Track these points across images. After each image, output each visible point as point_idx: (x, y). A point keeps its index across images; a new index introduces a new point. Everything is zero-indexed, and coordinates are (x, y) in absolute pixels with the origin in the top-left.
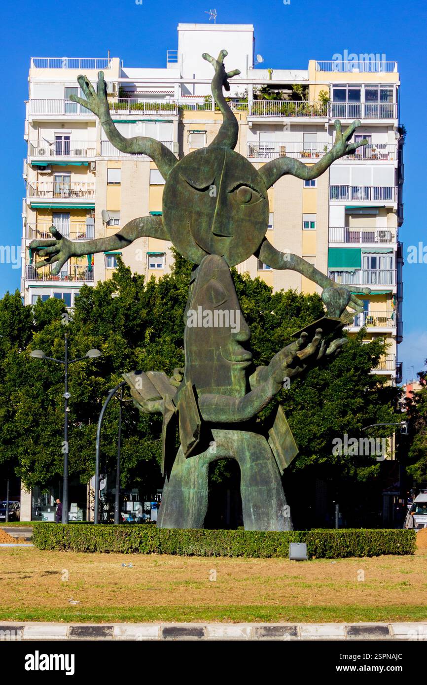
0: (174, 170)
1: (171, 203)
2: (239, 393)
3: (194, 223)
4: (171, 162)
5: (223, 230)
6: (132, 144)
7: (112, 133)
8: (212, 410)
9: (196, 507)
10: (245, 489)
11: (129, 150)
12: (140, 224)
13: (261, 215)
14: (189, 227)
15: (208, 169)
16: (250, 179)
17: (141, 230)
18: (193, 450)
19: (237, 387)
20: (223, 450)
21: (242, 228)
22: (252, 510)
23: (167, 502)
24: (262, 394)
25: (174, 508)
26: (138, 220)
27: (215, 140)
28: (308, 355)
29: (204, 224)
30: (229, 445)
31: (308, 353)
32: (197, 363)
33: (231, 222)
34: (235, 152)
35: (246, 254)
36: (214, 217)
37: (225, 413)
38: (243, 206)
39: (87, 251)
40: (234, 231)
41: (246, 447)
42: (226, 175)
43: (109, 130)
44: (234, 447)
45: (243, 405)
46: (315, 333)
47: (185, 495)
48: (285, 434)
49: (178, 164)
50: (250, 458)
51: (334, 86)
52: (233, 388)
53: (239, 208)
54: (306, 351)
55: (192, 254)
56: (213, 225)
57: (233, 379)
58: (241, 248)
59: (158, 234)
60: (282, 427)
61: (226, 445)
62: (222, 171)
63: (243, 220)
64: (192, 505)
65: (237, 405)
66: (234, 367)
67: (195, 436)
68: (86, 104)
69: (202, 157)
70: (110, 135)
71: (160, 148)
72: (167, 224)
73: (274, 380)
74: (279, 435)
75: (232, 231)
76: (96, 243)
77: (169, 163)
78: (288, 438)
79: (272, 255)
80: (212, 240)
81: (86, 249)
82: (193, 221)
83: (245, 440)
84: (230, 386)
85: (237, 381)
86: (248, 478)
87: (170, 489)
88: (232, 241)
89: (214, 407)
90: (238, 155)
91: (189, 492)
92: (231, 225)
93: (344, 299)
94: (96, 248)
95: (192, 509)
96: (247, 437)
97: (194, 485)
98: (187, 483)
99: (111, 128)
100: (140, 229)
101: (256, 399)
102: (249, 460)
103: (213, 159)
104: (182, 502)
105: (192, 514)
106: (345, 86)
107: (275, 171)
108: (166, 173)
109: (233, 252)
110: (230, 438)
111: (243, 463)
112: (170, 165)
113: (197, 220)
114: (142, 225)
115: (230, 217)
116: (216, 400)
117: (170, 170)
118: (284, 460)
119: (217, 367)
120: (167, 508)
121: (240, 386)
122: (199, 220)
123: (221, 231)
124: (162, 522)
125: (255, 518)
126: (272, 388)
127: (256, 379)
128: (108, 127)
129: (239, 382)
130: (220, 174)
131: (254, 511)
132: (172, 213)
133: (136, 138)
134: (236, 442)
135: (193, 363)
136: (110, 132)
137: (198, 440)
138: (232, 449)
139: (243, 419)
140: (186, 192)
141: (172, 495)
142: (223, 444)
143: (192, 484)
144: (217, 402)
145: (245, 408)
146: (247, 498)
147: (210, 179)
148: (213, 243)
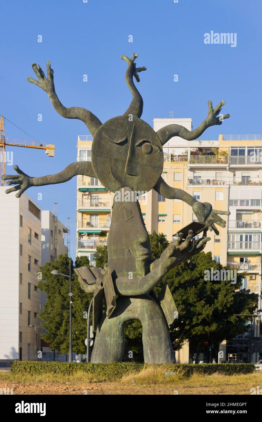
0: (99, 130)
1: (97, 152)
2: (141, 276)
3: (113, 166)
4: (97, 125)
5: (132, 172)
6: (70, 111)
7: (56, 103)
8: (123, 287)
9: (115, 350)
10: (145, 338)
11: (68, 116)
12: (76, 166)
13: (158, 162)
14: (110, 169)
15: (122, 130)
16: (151, 138)
17: (78, 170)
18: (112, 314)
19: (140, 272)
20: (131, 313)
21: (145, 170)
22: (149, 351)
23: (97, 347)
24: (154, 275)
25: (101, 351)
26: (75, 163)
27: (127, 111)
28: (183, 248)
29: (120, 167)
30: (135, 310)
31: (184, 247)
32: (114, 258)
33: (139, 166)
34: (141, 119)
35: (148, 188)
36: (127, 163)
37: (131, 288)
38: (146, 156)
39: (40, 183)
40: (140, 172)
41: (145, 311)
42: (134, 135)
43: (54, 102)
44: (138, 311)
45: (142, 283)
46: (188, 233)
47: (108, 342)
48: (170, 302)
49: (102, 127)
50: (148, 318)
51: (231, 147)
52: (137, 273)
53: (143, 157)
54: (182, 245)
55: (112, 187)
56: (126, 168)
57: (137, 267)
58: (145, 184)
59: (89, 173)
60: (168, 298)
61: (133, 310)
62: (131, 131)
63: (146, 165)
64: (112, 349)
65: (138, 283)
66: (137, 259)
67: (113, 304)
68: (38, 83)
69: (118, 122)
70: (55, 105)
71: (90, 115)
72: (95, 167)
73: (162, 266)
74: (167, 303)
75: (139, 173)
76: (47, 178)
77: (96, 126)
78: (172, 304)
79: (165, 189)
80: (125, 178)
81: (39, 182)
82: (112, 164)
83: (144, 307)
84: (135, 272)
85: (139, 268)
86: (147, 331)
87: (98, 338)
88: (139, 178)
89: (124, 285)
90: (143, 121)
91: (111, 340)
92: (138, 168)
93: (208, 210)
94: (47, 181)
95: (113, 352)
96: (146, 305)
97: (114, 336)
98: (109, 335)
99: (55, 100)
100: (76, 169)
101: (151, 279)
102: (147, 319)
103: (126, 123)
104: (106, 346)
105: (113, 354)
106: (237, 147)
107: (168, 133)
108: (94, 132)
109: (139, 186)
110: (135, 306)
111: (144, 321)
112: (96, 127)
113: (115, 164)
114: (77, 167)
115: (137, 163)
116: (126, 280)
117: (96, 131)
118: (170, 319)
119: (127, 259)
120: (97, 350)
121: (142, 272)
122: (116, 164)
123: (131, 172)
124: (94, 359)
125: (151, 356)
126: (161, 271)
127: (152, 267)
128: (54, 99)
129: (141, 269)
130: (131, 135)
131: (150, 352)
132: (98, 160)
133: (73, 108)
134: (139, 308)
135: (112, 258)
136: (55, 103)
137: (115, 307)
138: (136, 312)
139: (143, 292)
140: (107, 145)
141: (100, 342)
142: (132, 309)
143: (113, 335)
144: (126, 281)
145: (144, 284)
146: (146, 344)
147: (124, 137)
148: (126, 180)
